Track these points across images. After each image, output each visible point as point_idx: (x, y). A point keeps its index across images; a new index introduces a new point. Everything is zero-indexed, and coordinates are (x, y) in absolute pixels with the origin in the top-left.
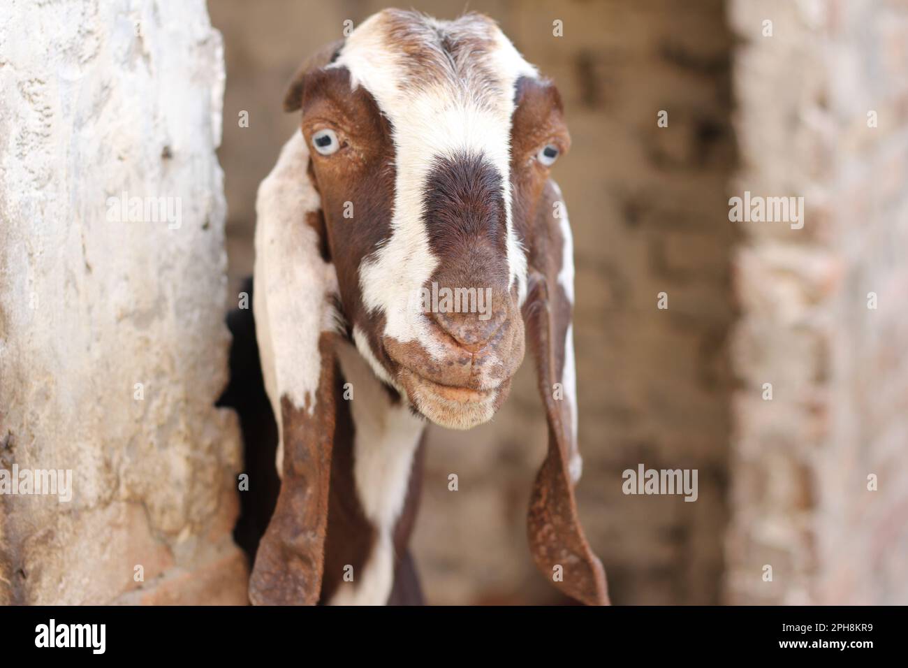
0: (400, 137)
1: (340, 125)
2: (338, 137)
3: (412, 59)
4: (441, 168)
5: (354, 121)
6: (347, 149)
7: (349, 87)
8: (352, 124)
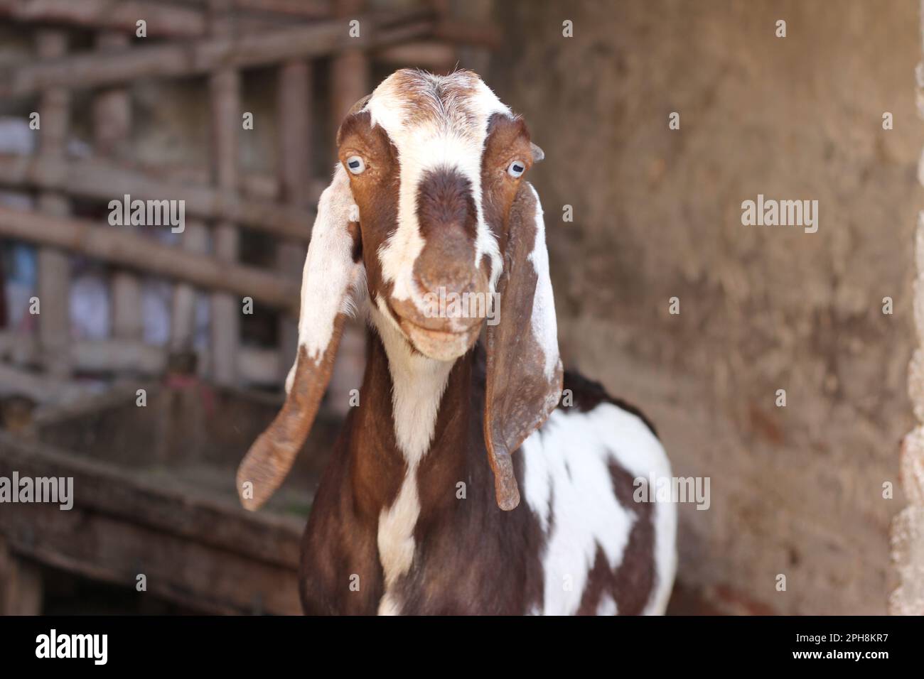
0: (403, 158)
1: (364, 152)
2: (364, 161)
3: (413, 104)
4: (426, 178)
5: (373, 149)
6: (370, 169)
7: (370, 125)
8: (372, 151)
